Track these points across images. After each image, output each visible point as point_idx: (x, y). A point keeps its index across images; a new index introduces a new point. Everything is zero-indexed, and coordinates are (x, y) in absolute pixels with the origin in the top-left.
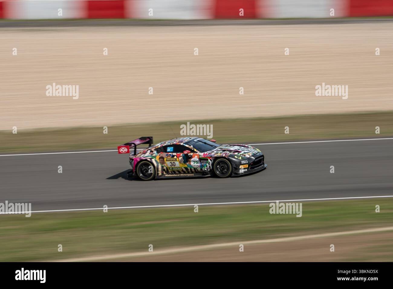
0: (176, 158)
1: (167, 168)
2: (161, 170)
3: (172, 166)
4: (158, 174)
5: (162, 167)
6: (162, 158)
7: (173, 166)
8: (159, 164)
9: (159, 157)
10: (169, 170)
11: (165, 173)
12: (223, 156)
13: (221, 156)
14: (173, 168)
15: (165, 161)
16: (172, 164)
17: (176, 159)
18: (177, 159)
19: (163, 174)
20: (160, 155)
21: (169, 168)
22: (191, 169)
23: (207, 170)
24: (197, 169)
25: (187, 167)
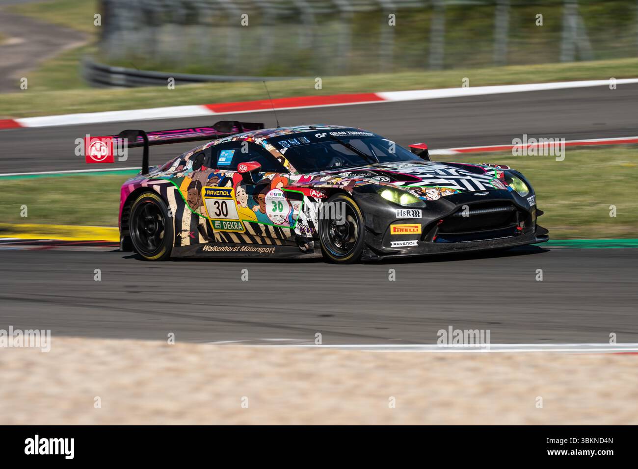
0: (231, 188)
1: (207, 220)
2: (188, 228)
3: (219, 215)
4: (179, 239)
5: (195, 217)
6: (195, 185)
7: (222, 216)
8: (186, 206)
9: (190, 181)
10: (214, 231)
11: (202, 240)
12: (341, 187)
13: (336, 186)
14: (221, 222)
15: (204, 198)
16: (220, 208)
17: (229, 191)
18: (232, 193)
19: (194, 240)
20: (192, 177)
21: (213, 222)
22: (267, 230)
23: (303, 233)
24: (283, 229)
25: (256, 220)
